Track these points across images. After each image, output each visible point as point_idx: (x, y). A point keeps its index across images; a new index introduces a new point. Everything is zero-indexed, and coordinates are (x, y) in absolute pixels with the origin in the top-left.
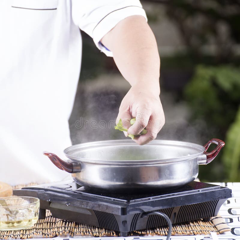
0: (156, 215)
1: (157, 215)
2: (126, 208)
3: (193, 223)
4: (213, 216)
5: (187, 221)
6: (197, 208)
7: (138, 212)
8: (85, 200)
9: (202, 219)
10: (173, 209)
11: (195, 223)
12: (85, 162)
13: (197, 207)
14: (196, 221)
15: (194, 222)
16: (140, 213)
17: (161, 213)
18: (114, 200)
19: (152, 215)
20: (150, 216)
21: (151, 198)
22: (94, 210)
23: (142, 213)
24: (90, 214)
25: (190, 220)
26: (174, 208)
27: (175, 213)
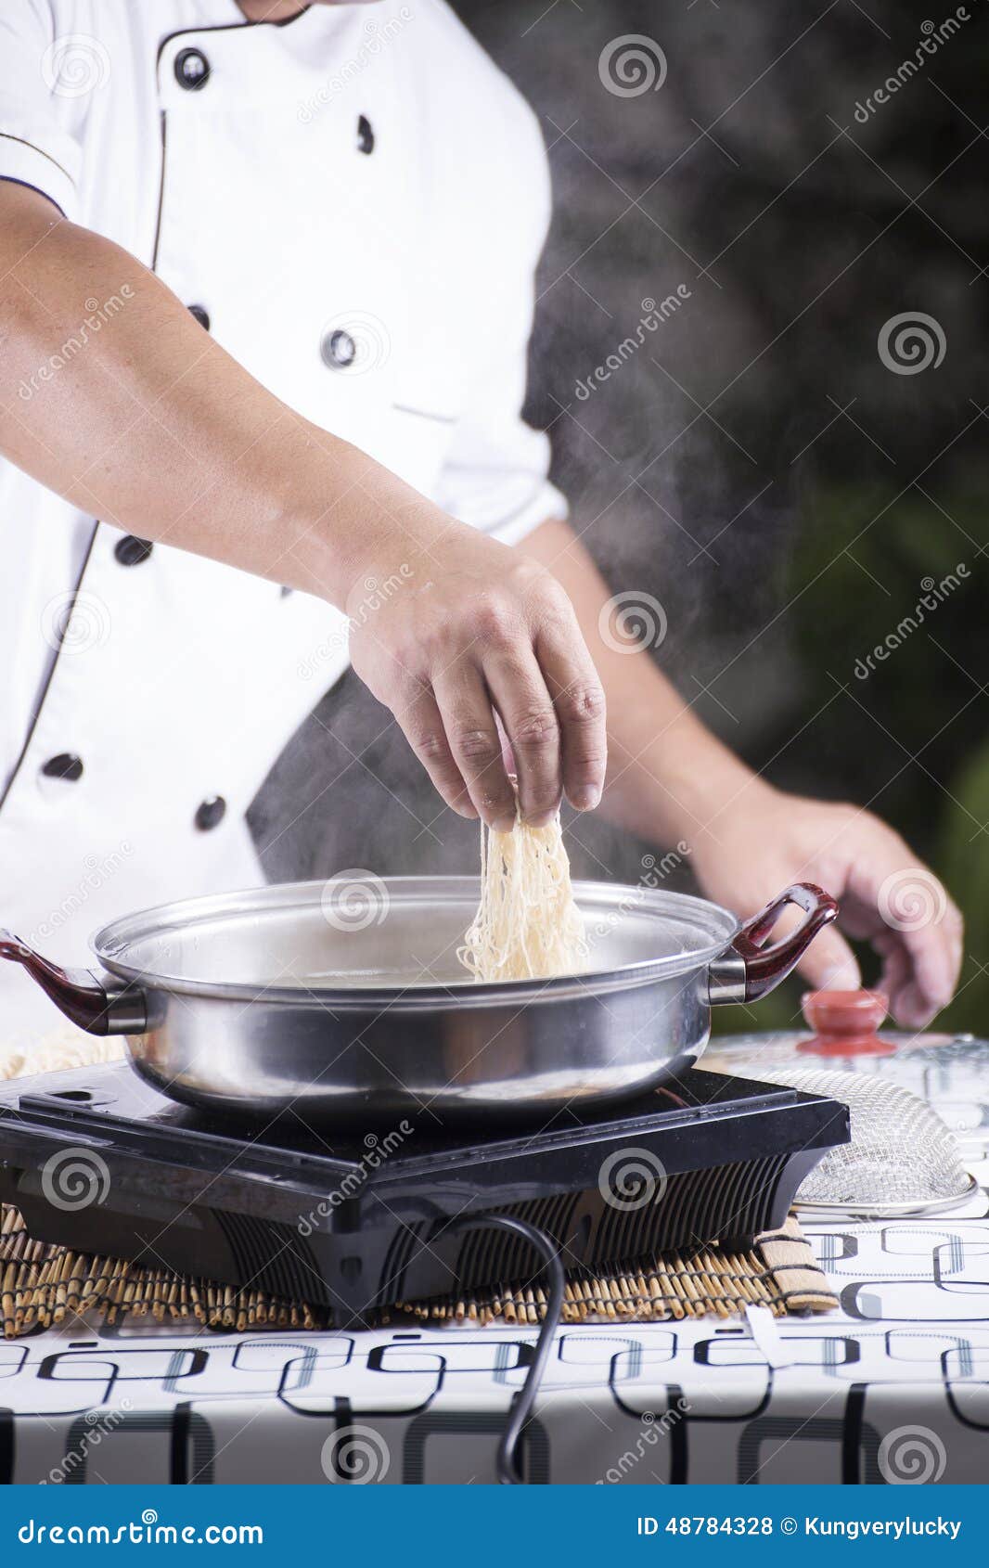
0: (495, 1231)
1: (504, 1233)
2: (357, 1202)
3: (671, 1261)
4: (766, 1229)
5: (645, 1251)
6: (690, 1192)
7: (415, 1216)
8: (174, 1161)
9: (716, 1243)
10: (577, 1199)
11: (680, 1263)
12: (187, 991)
13: (689, 1187)
14: (687, 1256)
15: (676, 1260)
16: (421, 1223)
17: (518, 1222)
18: (304, 1161)
19: (478, 1231)
20: (469, 1233)
21: (474, 1149)
22: (212, 1210)
23: (429, 1222)
24: (195, 1223)
25: (659, 1246)
26: (580, 1194)
27: (587, 1220)
